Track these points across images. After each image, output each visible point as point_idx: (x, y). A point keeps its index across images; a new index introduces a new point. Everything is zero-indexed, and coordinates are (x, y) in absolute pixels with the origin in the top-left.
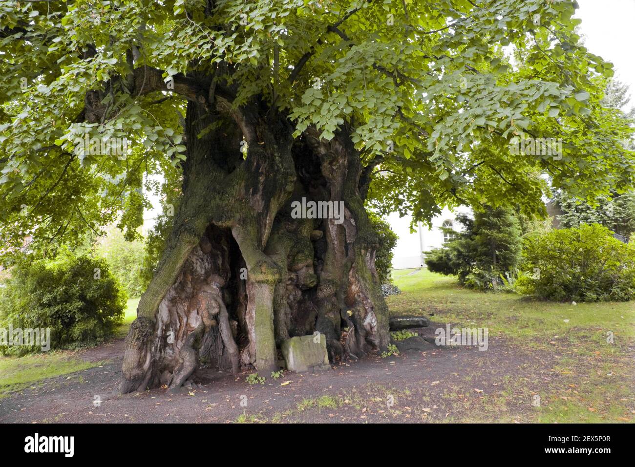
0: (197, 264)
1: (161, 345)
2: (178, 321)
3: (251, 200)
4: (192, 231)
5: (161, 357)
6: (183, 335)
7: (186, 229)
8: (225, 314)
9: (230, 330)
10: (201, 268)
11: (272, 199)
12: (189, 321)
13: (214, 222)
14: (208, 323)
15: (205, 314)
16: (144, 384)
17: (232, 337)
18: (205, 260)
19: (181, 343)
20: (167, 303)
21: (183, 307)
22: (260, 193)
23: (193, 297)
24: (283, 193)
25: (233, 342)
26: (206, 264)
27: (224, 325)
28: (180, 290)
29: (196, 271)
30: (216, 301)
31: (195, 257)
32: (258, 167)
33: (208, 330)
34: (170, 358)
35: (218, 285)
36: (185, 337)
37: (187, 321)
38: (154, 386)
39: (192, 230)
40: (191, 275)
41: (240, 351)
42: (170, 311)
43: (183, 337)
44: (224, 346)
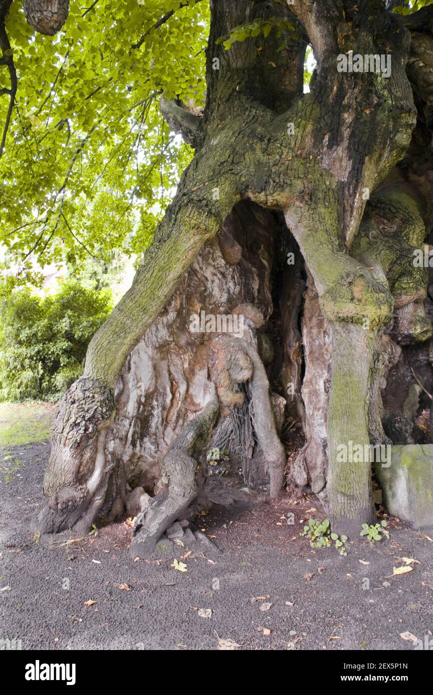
0: (213, 281)
1: (134, 432)
2: (168, 389)
3: (325, 158)
4: (204, 205)
5: (133, 455)
6: (178, 417)
7: (191, 201)
8: (262, 382)
9: (271, 416)
10: (221, 290)
11: (367, 158)
12: (191, 391)
13: (250, 195)
14: (229, 399)
15: (223, 380)
16: (89, 517)
17: (274, 431)
18: (229, 278)
19: (172, 433)
20: (150, 353)
21: (180, 363)
22: (346, 143)
23: (202, 344)
24: (388, 149)
25: (276, 441)
26: (231, 284)
27: (261, 405)
28: (178, 328)
29: (211, 295)
30: (247, 354)
31: (211, 269)
32: (341, 94)
33: (226, 411)
34: (151, 459)
35: (251, 323)
36: (181, 422)
37: (187, 391)
38: (111, 518)
39: (204, 202)
40: (200, 302)
41: (287, 456)
42: (155, 368)
43: (177, 422)
44: (256, 443)
